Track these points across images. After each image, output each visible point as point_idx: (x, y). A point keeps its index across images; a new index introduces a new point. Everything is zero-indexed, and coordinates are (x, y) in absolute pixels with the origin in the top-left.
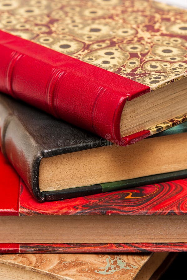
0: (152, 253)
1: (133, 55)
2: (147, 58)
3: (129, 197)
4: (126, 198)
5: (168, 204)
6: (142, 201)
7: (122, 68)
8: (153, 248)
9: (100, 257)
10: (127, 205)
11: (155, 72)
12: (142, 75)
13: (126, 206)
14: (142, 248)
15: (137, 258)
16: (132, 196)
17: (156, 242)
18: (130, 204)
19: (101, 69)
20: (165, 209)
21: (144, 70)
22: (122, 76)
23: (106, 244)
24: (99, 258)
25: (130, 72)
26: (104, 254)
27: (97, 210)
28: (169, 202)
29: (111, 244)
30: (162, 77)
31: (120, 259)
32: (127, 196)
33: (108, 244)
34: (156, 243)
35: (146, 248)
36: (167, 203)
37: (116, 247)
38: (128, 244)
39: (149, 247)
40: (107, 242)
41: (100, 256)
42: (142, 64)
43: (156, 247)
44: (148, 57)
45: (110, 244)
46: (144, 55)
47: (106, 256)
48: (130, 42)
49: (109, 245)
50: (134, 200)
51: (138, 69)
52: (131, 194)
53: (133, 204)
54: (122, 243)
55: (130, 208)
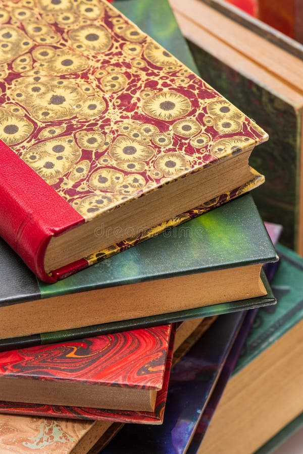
0: (95, 422)
1: (86, 155)
2: (101, 162)
3: (72, 355)
4: (67, 356)
5: (114, 371)
6: (86, 363)
7: (65, 178)
8: (96, 417)
9: (35, 422)
10: (66, 368)
11: (101, 191)
12: (83, 195)
13: (64, 370)
14: (84, 416)
15: (77, 426)
16: (75, 354)
17: (101, 407)
18: (69, 367)
19: (39, 177)
20: (109, 379)
21: (88, 185)
22: (59, 193)
23: (42, 405)
24: (33, 422)
25: (71, 188)
26: (40, 417)
27: (28, 373)
28: (116, 368)
29: (49, 405)
30: (105, 201)
31: (57, 426)
32: (68, 354)
33: (45, 405)
34: (101, 409)
35: (88, 415)
36: (114, 369)
37: (53, 410)
38: (69, 407)
39: (92, 414)
40: (44, 403)
41: (35, 420)
42: (90, 174)
43: (100, 416)
44: (101, 160)
45: (47, 405)
46: (99, 155)
47: (41, 420)
48: (91, 128)
49: (46, 407)
50: (76, 360)
51: (82, 183)
52: (76, 349)
53: (72, 368)
54: (62, 406)
55: (68, 373)
